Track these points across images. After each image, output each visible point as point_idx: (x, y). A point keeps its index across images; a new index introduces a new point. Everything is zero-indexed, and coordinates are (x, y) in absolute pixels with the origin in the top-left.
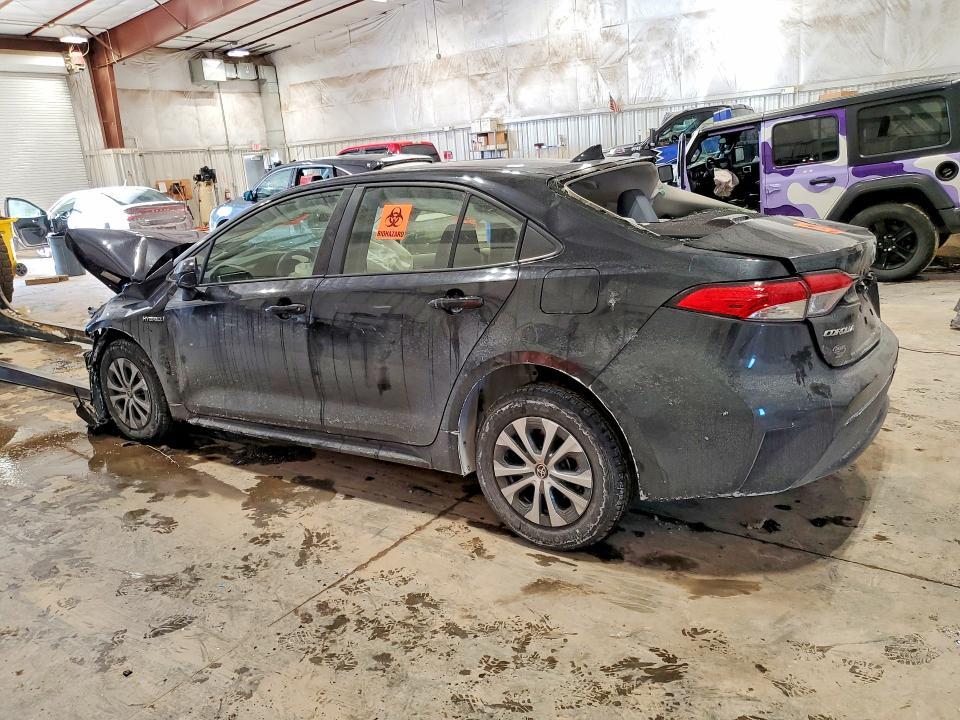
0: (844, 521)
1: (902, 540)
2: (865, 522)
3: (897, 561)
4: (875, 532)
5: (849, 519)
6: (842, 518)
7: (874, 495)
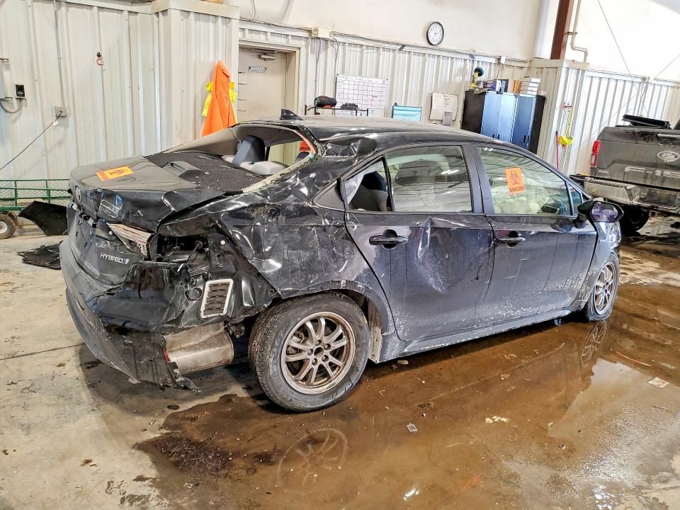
0: (90, 365)
1: (48, 370)
2: (78, 370)
3: (44, 357)
4: (67, 367)
5: (89, 368)
6: (93, 367)
7: (88, 391)
